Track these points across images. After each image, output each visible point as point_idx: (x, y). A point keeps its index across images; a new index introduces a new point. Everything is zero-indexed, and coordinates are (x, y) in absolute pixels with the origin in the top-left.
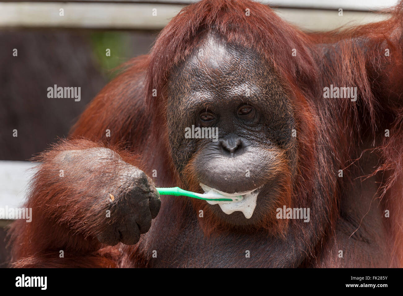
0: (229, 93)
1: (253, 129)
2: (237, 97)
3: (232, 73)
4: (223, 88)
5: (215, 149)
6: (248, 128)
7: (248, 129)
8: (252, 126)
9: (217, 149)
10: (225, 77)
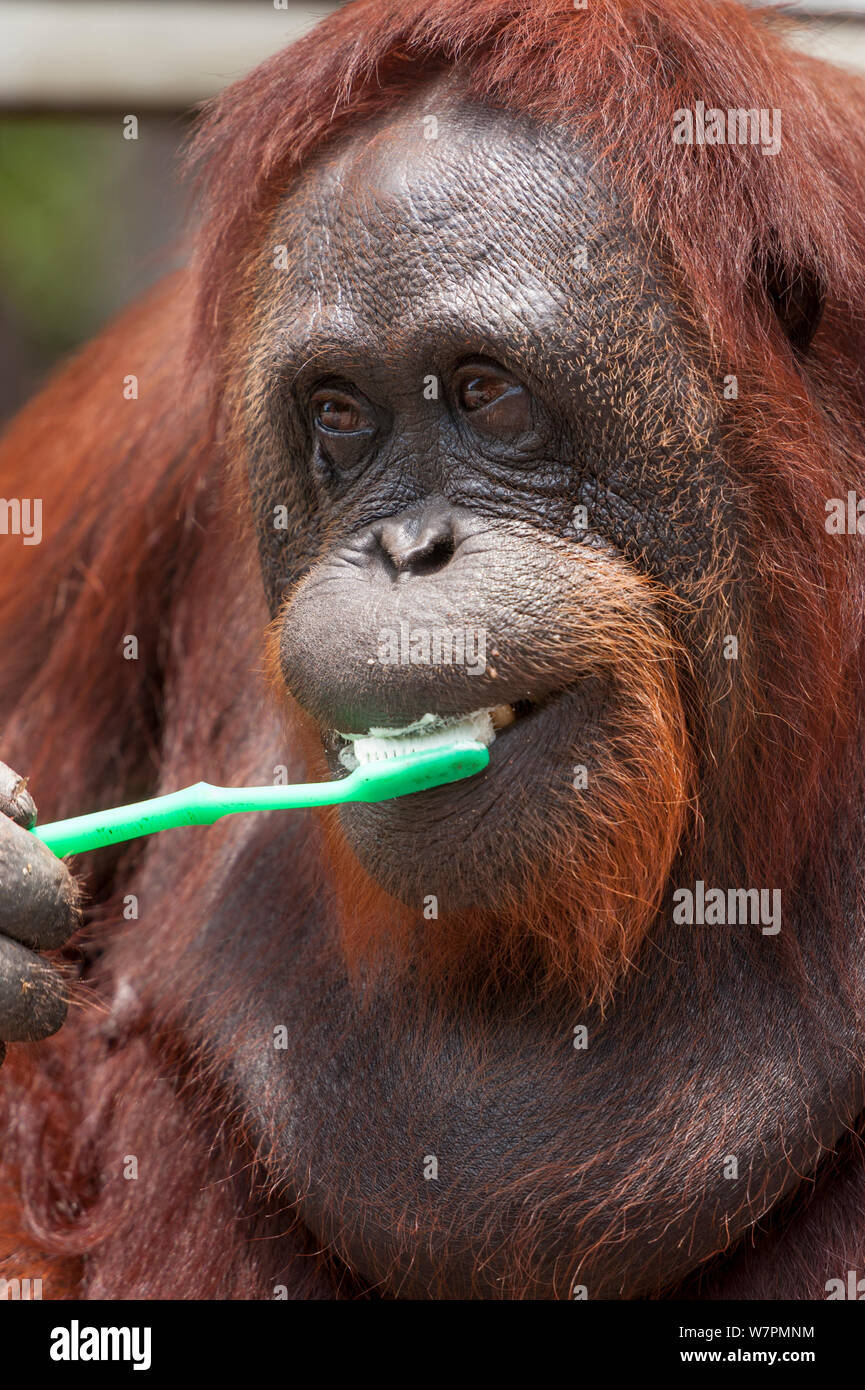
0: (415, 302)
1: (518, 477)
2: (442, 317)
3: (453, 221)
4: (396, 278)
5: (346, 563)
6: (495, 471)
7: (492, 478)
8: (515, 464)
9: (353, 563)
10: (414, 231)
